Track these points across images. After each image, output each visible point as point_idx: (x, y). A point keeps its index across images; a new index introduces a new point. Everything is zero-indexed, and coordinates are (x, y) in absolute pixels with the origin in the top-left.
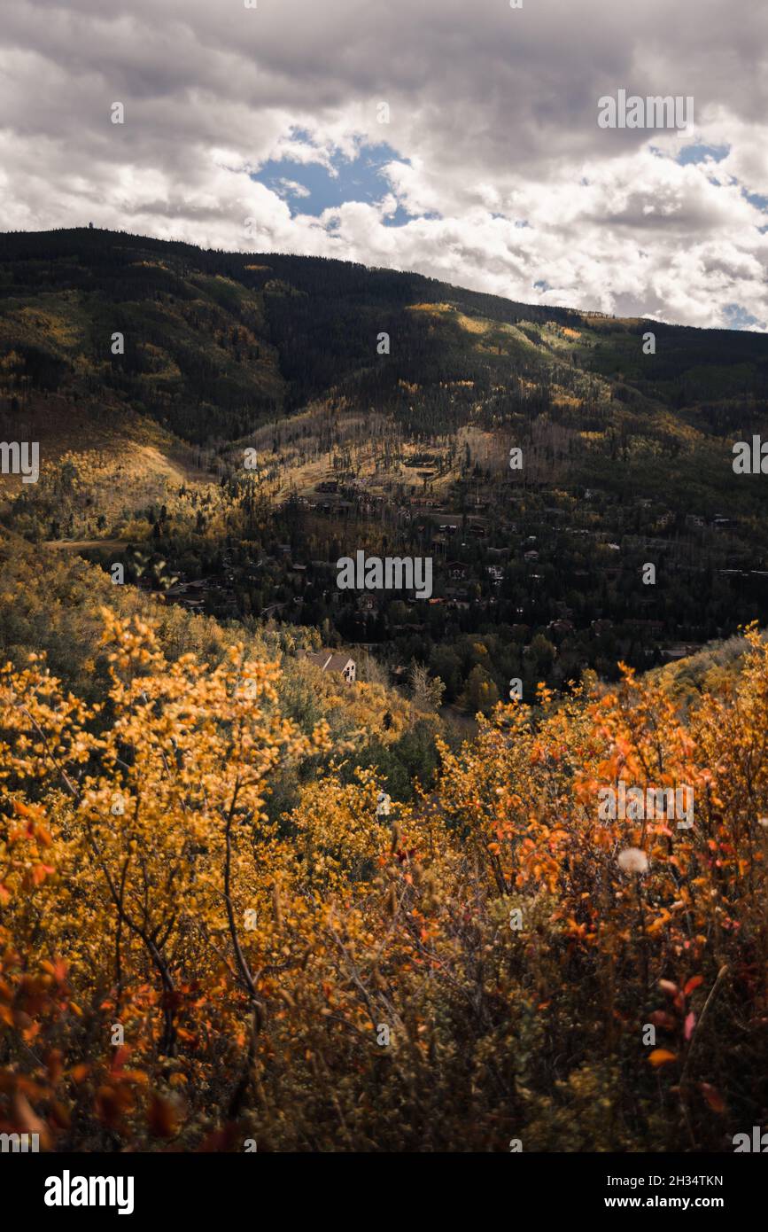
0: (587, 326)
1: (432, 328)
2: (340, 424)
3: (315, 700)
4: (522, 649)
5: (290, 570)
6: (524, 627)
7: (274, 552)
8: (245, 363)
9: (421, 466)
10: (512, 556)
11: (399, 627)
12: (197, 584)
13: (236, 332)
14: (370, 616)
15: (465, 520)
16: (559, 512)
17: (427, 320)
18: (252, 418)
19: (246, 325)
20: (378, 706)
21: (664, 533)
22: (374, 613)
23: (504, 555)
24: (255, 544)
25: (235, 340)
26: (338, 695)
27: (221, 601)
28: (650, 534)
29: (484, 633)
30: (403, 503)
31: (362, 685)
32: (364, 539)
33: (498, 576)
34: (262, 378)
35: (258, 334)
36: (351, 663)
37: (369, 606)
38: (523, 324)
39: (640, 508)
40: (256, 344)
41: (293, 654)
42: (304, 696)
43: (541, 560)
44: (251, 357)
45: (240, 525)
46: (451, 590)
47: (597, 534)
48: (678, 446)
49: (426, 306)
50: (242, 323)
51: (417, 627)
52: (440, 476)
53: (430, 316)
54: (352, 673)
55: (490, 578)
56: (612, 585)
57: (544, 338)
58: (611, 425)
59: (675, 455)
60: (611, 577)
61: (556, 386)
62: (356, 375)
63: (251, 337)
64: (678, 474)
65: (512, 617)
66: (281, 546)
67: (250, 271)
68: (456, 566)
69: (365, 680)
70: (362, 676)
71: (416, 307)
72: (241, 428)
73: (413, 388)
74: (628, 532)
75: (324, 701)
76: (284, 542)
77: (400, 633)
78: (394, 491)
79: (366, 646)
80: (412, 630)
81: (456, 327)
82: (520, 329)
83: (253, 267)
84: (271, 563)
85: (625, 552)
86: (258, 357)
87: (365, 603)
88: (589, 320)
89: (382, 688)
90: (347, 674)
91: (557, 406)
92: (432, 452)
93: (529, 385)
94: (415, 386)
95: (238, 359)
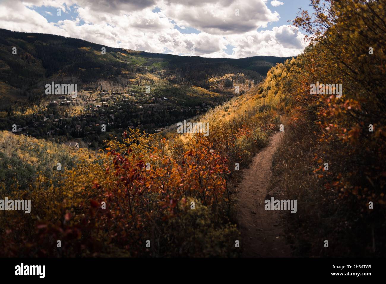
0: (128, 53)
1: (87, 54)
2: (63, 80)
3: (69, 155)
4: (122, 135)
5: (54, 121)
6: (122, 129)
7: (48, 117)
8: (31, 64)
9: (89, 90)
10: (116, 112)
11: (88, 133)
12: (25, 128)
13: (27, 55)
14: (80, 131)
15: (102, 103)
16: (126, 99)
17: (85, 52)
18: (36, 80)
19: (30, 53)
20: (87, 154)
21: (152, 103)
22: (81, 130)
23: (114, 111)
24: (42, 115)
25: (27, 57)
26: (75, 152)
27: (34, 132)
28: (149, 103)
29: (112, 132)
30: (85, 100)
31: (81, 149)
32: (75, 111)
33: (113, 117)
34: (37, 68)
35: (34, 56)
36: (77, 144)
37: (79, 128)
38: (111, 52)
39: (146, 97)
40: (34, 59)
41: (60, 144)
42: (65, 154)
43: (124, 112)
44: (33, 63)
45: (36, 110)
46: (101, 122)
47: (137, 104)
48: (153, 82)
49: (84, 48)
50: (28, 52)
51: (93, 132)
52: (94, 93)
53: (86, 51)
54: (78, 146)
55: (111, 118)
56: (142, 116)
57: (117, 56)
58: (137, 77)
59: (153, 84)
60: (141, 114)
61: (122, 68)
62: (66, 67)
63: (32, 57)
64: (154, 88)
65: (118, 127)
66: (50, 115)
67: (29, 38)
68: (102, 116)
69: (82, 147)
70: (80, 146)
71: (81, 48)
72: (33, 83)
73: (83, 70)
74: (144, 103)
75: (71, 155)
76: (51, 114)
77: (89, 134)
78: (82, 97)
79: (80, 139)
80: (92, 133)
81: (93, 54)
82: (111, 54)
83: (30, 37)
84: (48, 120)
85: (144, 108)
86: (35, 62)
87: (78, 128)
88: (128, 52)
89: (87, 149)
90: (76, 147)
91: (123, 73)
92: (91, 86)
93: (115, 68)
94: (84, 69)
95: (29, 63)
